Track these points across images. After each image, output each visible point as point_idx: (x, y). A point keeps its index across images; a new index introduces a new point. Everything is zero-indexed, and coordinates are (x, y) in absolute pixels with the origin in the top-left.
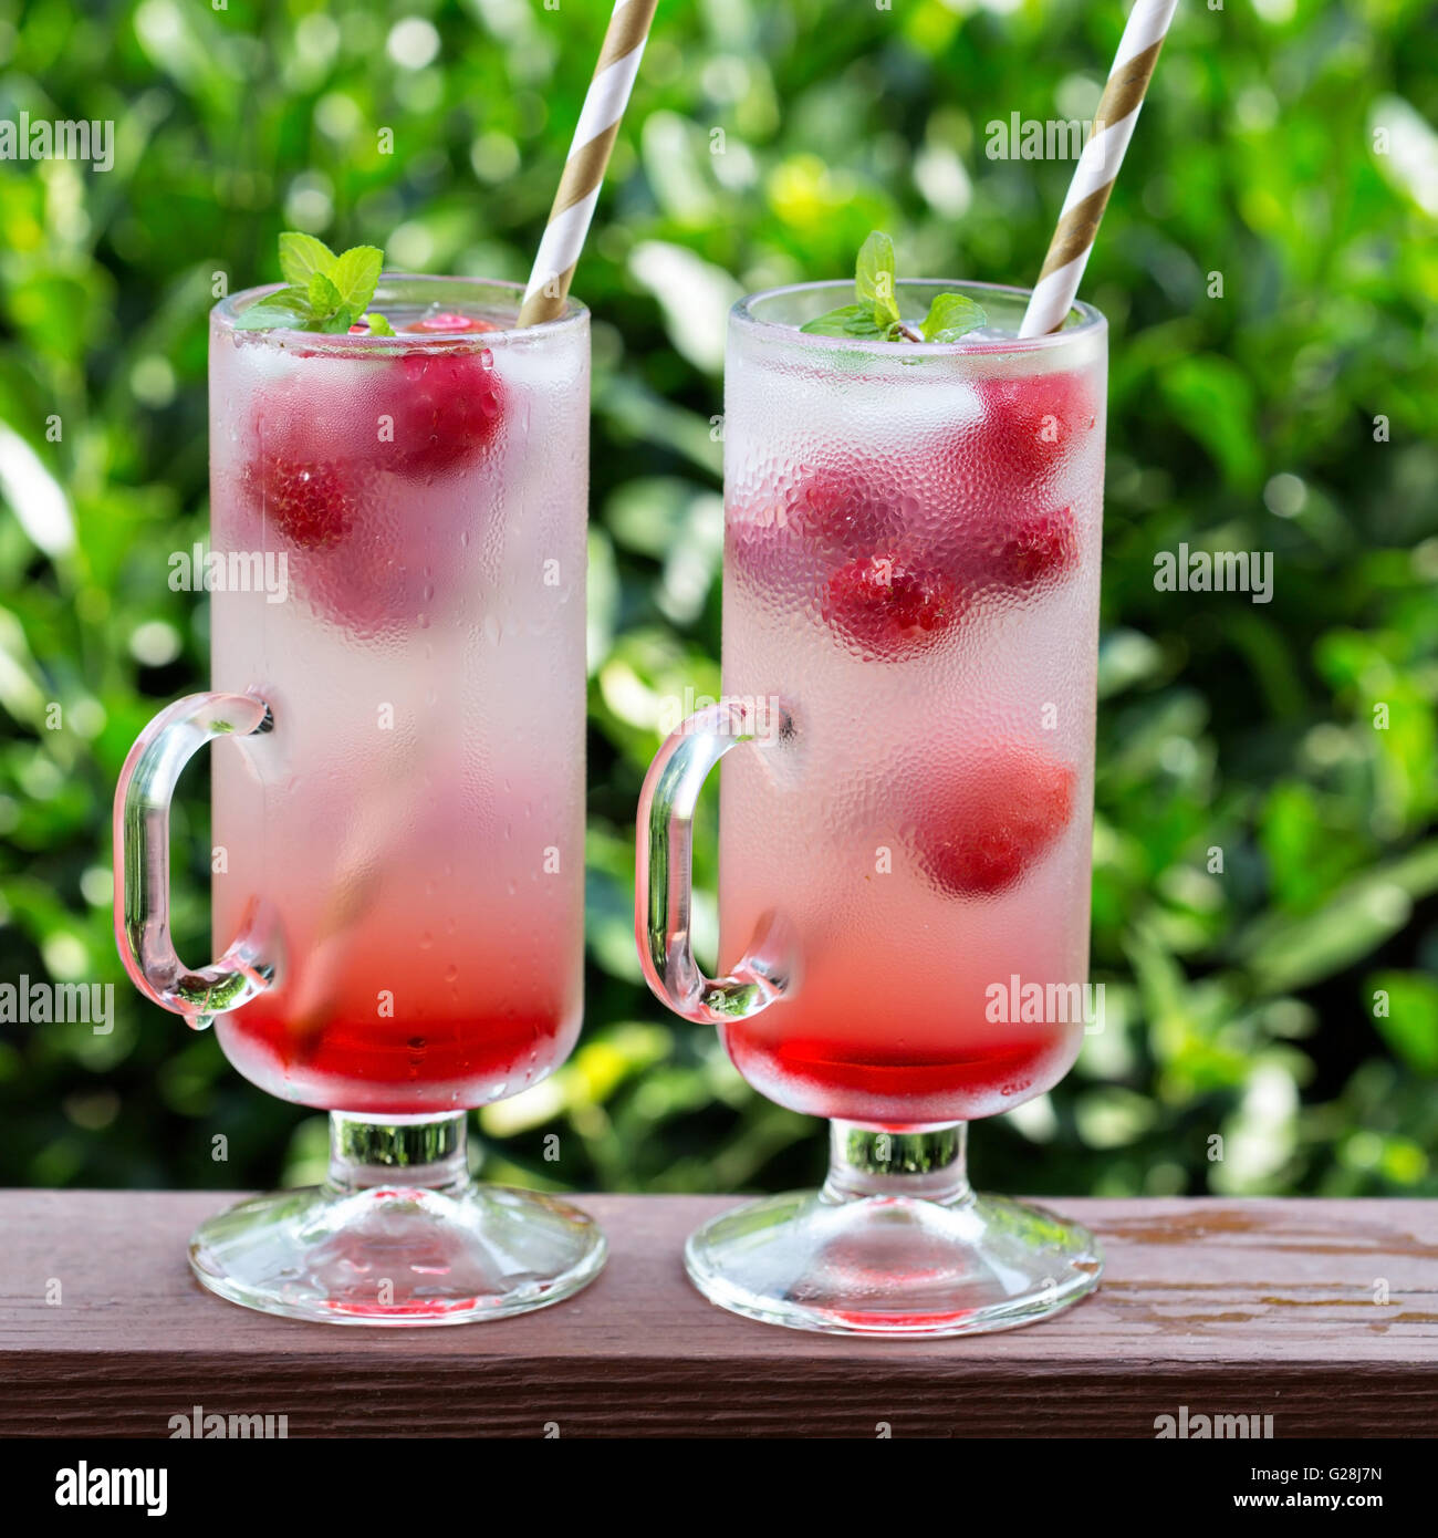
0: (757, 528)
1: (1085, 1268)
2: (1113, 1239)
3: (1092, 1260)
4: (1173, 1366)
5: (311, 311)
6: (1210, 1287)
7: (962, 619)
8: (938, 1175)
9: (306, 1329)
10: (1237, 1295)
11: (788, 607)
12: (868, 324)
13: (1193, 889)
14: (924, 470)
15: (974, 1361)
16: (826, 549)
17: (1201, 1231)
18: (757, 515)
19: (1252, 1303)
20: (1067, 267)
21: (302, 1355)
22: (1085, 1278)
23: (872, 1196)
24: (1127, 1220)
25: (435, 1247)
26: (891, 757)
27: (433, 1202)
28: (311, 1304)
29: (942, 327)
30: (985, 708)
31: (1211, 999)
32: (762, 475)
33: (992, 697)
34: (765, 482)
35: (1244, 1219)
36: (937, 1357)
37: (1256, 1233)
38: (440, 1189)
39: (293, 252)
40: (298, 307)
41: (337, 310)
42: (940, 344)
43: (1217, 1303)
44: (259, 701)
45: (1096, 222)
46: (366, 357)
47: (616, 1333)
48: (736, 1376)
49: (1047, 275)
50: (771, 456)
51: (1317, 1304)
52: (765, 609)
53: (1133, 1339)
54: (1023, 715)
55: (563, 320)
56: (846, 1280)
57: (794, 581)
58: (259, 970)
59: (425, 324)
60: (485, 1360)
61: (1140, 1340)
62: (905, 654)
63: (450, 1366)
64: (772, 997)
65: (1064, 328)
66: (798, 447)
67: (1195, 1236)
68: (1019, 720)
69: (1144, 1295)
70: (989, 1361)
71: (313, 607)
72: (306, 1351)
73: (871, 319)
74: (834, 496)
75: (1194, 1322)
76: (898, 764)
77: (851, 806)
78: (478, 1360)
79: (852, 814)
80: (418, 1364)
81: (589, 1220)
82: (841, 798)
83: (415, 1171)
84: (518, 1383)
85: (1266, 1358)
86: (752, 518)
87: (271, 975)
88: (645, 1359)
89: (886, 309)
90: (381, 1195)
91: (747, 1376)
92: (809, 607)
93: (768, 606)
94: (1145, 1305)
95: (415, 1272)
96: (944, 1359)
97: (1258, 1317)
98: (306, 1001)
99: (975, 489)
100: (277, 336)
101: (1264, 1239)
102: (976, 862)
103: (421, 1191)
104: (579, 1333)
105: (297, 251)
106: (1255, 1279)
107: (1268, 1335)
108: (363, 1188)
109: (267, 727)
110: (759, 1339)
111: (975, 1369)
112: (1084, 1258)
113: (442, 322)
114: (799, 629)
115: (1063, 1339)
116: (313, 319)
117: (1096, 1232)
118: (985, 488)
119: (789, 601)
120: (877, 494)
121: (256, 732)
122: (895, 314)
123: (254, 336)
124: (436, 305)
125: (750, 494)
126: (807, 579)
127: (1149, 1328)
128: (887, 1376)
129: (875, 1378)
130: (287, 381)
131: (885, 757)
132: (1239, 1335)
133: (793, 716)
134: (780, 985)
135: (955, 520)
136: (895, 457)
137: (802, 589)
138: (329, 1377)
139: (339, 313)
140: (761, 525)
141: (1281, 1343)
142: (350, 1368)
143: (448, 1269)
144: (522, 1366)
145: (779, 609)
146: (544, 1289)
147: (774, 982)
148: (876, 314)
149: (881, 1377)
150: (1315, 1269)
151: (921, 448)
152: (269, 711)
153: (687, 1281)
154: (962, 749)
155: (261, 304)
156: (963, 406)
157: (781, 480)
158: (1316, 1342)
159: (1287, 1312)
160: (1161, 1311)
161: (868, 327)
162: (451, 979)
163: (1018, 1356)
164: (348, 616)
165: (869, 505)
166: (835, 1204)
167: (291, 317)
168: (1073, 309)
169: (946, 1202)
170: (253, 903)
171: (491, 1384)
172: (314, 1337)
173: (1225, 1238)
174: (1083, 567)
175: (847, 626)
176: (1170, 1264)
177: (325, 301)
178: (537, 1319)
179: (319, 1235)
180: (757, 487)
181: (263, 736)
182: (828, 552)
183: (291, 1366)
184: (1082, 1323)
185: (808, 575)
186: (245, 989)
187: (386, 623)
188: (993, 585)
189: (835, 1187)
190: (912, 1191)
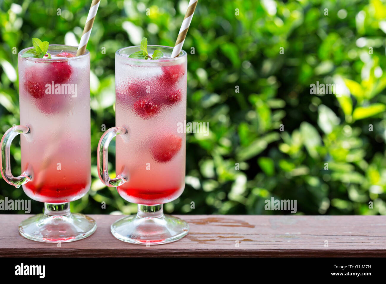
0: (121, 94)
1: (185, 230)
2: (192, 224)
3: (186, 229)
4: (200, 250)
5: (36, 53)
6: (209, 234)
7: (159, 112)
8: (157, 213)
9: (38, 243)
10: (214, 235)
11: (126, 109)
12: (142, 55)
13: (226, 142)
14: (151, 84)
15: (162, 250)
16: (133, 98)
17: (208, 222)
18: (121, 92)
19: (216, 237)
20: (180, 44)
21: (37, 249)
22: (185, 233)
23: (145, 217)
24: (195, 220)
25: (63, 227)
26: (146, 137)
27: (64, 218)
28: (40, 239)
29: (156, 56)
30: (163, 128)
31: (228, 163)
32: (121, 84)
33: (165, 126)
34: (122, 85)
35: (217, 219)
36: (156, 249)
37: (219, 222)
38: (64, 216)
39: (35, 41)
40: (34, 53)
41: (41, 53)
42: (155, 60)
43: (209, 237)
44: (27, 127)
45: (185, 35)
46: (46, 63)
47: (96, 244)
48: (118, 252)
49: (176, 45)
50: (123, 81)
51: (229, 237)
52: (122, 109)
53: (193, 245)
54: (171, 129)
55: (85, 54)
56: (140, 233)
57: (127, 104)
58: (29, 176)
59: (60, 55)
60: (71, 249)
61: (194, 245)
62: (148, 118)
63: (65, 251)
64: (124, 181)
65: (179, 56)
66: (127, 79)
67: (207, 223)
68: (170, 130)
69: (196, 236)
70: (165, 249)
71: (37, 110)
72: (38, 248)
73: (142, 54)
74: (134, 88)
75: (204, 242)
76: (147, 139)
77: (138, 146)
78: (70, 250)
79: (139, 148)
80: (59, 250)
81: (94, 221)
82: (136, 145)
83: (60, 212)
84: (77, 254)
85: (217, 249)
86: (119, 92)
87: (31, 178)
88: (101, 249)
89: (146, 52)
90: (54, 217)
91: (119, 252)
92: (130, 109)
93: (123, 109)
94: (196, 237)
95: (60, 232)
96: (157, 249)
97: (217, 240)
98: (38, 182)
99: (161, 87)
100: (29, 59)
101: (220, 224)
102: (163, 156)
103: (62, 216)
104: (89, 244)
105: (36, 42)
106: (217, 232)
107: (218, 244)
108: (51, 216)
109: (29, 132)
110: (123, 245)
111: (163, 251)
112: (185, 229)
113: (63, 54)
114: (128, 113)
115: (179, 245)
116: (37, 55)
117: (188, 222)
118: (163, 87)
119: (126, 108)
120: (142, 88)
121: (27, 133)
122: (147, 54)
123: (25, 58)
124: (62, 50)
125: (119, 87)
126: (130, 104)
127: (196, 242)
128: (147, 252)
129: (144, 253)
130: (32, 67)
131: (145, 137)
132: (213, 244)
133: (127, 129)
134: (126, 179)
135: (157, 93)
136: (146, 81)
137: (129, 106)
138: (42, 253)
139: (42, 53)
140: (121, 93)
141: (220, 246)
142: (46, 251)
143: (66, 232)
144: (78, 251)
145: (125, 109)
146: (84, 235)
147: (125, 179)
148: (143, 53)
149: (145, 252)
150: (229, 230)
151: (150, 80)
152: (29, 129)
153: (111, 233)
154: (159, 136)
155: (27, 52)
156: (158, 72)
157: (125, 85)
158: (227, 245)
159: (222, 239)
160: (198, 239)
161: (142, 56)
162: (64, 178)
163: (171, 249)
164: (43, 111)
165: (141, 90)
166: (139, 218)
167: (33, 55)
168: (181, 52)
169: (159, 218)
170: (28, 164)
171: (72, 254)
172: (40, 245)
173: (213, 223)
174: (182, 101)
175: (137, 113)
176: (202, 229)
177: (39, 51)
178: (82, 241)
179: (42, 225)
180: (120, 86)
181: (28, 134)
182: (133, 99)
183: (35, 251)
184: (184, 241)
185: (130, 103)
186: (26, 180)
187: (51, 112)
188: (164, 105)
189: (139, 215)
190: (153, 216)
